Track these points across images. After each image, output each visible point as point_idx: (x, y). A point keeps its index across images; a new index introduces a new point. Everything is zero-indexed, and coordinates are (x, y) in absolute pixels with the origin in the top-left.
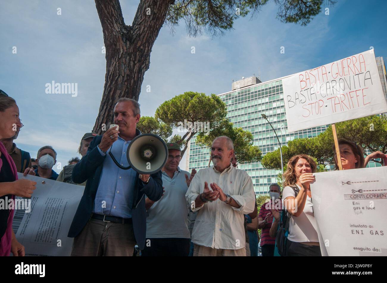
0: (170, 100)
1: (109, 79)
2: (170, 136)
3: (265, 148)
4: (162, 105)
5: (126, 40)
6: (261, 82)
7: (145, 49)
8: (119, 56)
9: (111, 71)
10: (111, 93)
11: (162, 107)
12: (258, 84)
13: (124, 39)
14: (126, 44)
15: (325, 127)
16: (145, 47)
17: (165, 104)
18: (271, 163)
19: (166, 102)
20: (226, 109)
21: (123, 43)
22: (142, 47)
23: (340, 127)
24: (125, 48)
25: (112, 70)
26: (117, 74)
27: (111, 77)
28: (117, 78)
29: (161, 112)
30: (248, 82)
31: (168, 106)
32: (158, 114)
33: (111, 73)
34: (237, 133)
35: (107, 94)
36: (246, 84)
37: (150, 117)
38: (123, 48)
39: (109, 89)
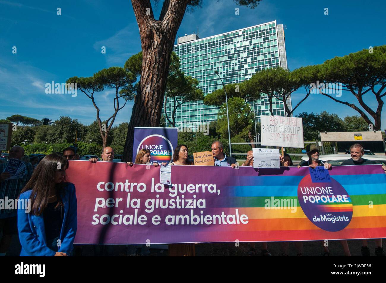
0: (137, 54)
1: (147, 65)
2: (135, 82)
3: (202, 89)
4: (131, 59)
5: (159, 34)
6: (199, 39)
7: (172, 40)
8: (154, 47)
9: (148, 59)
10: (150, 77)
11: (131, 60)
12: (197, 40)
13: (158, 33)
14: (159, 37)
15: (244, 74)
16: (172, 39)
17: (133, 58)
18: (211, 101)
19: (134, 56)
20: (180, 62)
21: (157, 36)
22: (170, 39)
23: (260, 76)
24: (159, 40)
25: (150, 58)
26: (154, 62)
27: (149, 64)
28: (154, 64)
29: (130, 64)
30: (189, 38)
31: (136, 60)
32: (128, 66)
33: (149, 60)
34: (187, 80)
35: (146, 77)
36: (188, 39)
37: (119, 67)
38: (157, 40)
39: (148, 74)
